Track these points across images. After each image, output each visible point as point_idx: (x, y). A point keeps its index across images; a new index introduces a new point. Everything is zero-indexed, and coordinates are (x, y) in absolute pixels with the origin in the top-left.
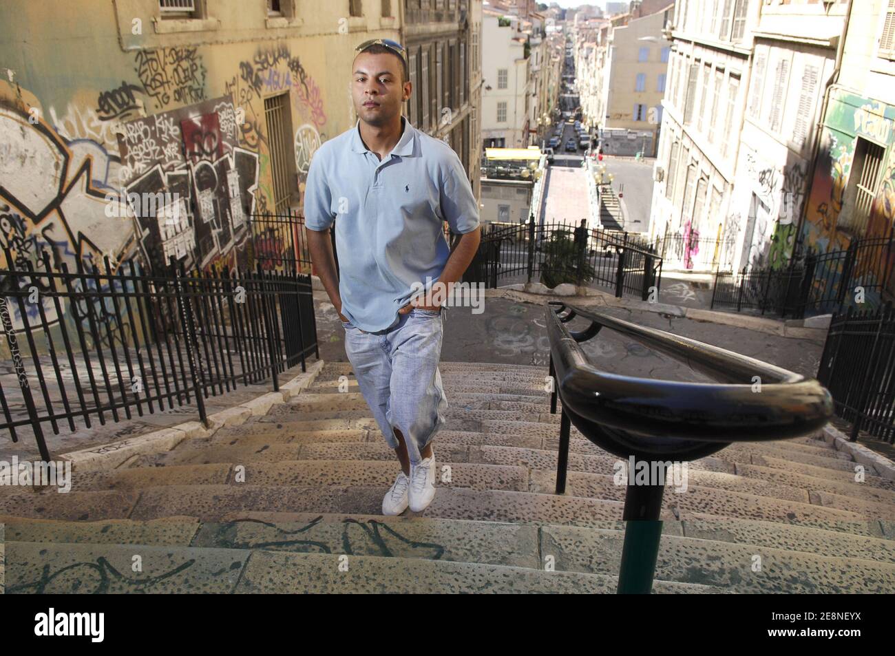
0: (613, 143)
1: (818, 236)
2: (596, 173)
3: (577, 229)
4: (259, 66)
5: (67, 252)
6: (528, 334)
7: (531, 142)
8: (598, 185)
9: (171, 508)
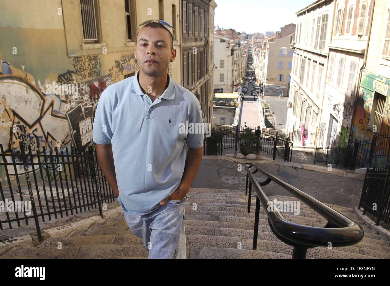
0: (269, 91)
1: (360, 133)
2: (263, 104)
3: (256, 131)
4: (123, 62)
5: (42, 141)
6: (236, 176)
7: (234, 90)
8: (263, 109)
9: (92, 254)
